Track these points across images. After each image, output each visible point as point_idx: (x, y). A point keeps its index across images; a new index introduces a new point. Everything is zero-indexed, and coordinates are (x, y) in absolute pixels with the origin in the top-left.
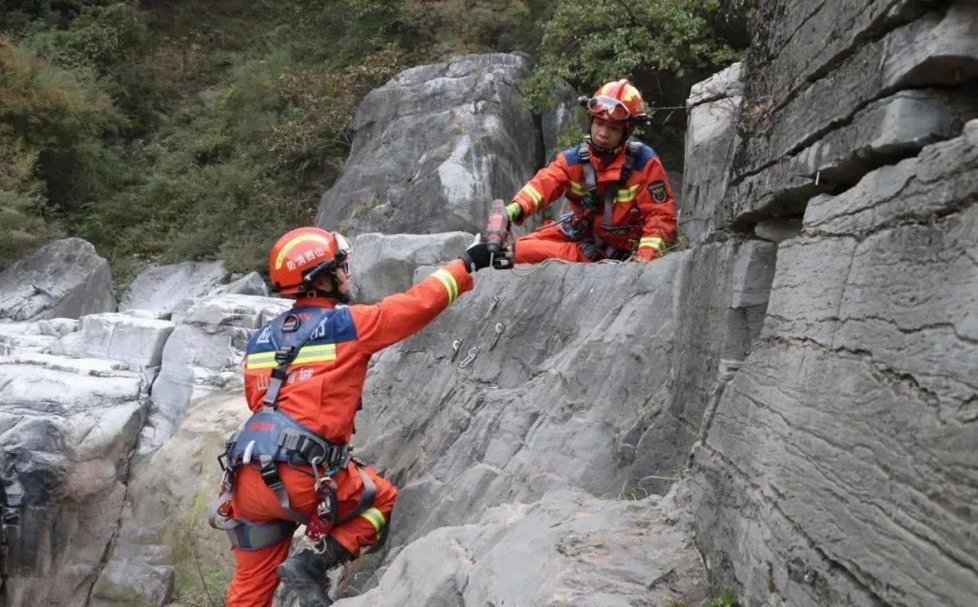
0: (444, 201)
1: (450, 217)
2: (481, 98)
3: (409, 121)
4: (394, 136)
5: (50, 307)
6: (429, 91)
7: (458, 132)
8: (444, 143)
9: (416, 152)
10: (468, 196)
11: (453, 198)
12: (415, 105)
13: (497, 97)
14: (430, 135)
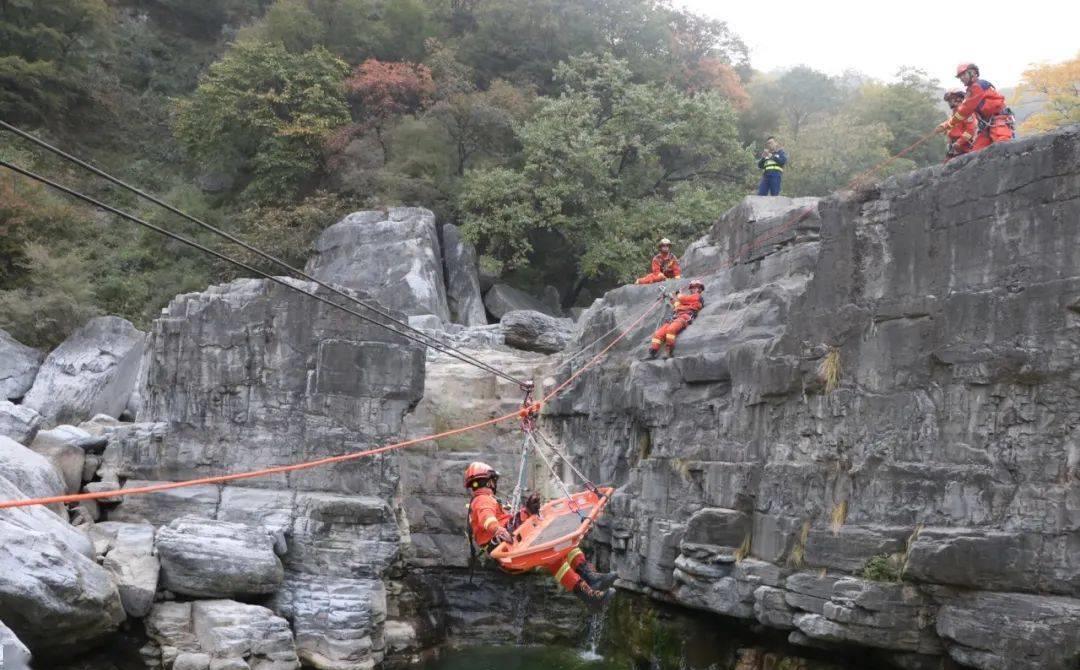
0: (413, 298)
1: (417, 307)
2: (420, 236)
3: (372, 248)
4: (364, 256)
5: (116, 364)
6: (382, 229)
7: (411, 256)
8: (403, 262)
9: (382, 268)
10: (428, 296)
11: (418, 296)
12: (372, 237)
13: (428, 236)
14: (390, 257)
